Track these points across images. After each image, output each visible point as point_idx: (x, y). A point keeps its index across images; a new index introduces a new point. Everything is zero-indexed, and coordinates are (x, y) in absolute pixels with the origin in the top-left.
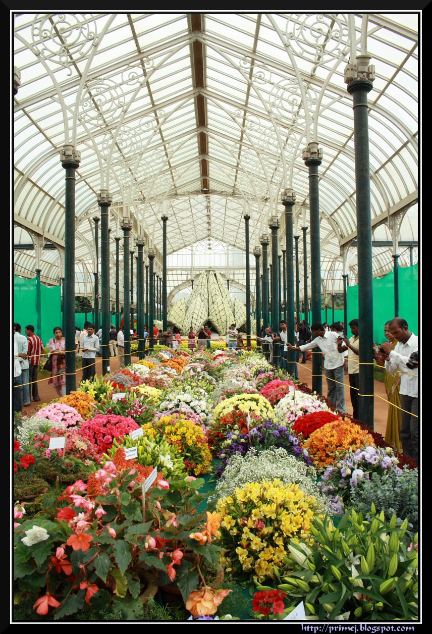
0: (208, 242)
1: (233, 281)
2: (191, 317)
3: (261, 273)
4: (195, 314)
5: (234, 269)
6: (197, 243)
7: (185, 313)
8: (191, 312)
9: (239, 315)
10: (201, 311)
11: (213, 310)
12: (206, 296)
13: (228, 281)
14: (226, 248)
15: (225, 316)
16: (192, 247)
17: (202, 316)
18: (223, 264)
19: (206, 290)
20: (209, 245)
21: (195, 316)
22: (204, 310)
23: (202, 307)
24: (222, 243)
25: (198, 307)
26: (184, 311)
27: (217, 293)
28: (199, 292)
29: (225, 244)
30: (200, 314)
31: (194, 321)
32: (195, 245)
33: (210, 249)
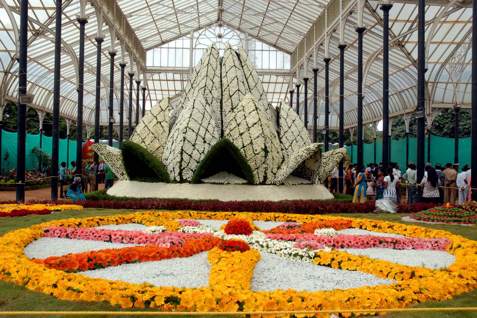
2: (181, 137)
4: (190, 133)
6: (200, 31)
7: (167, 130)
8: (182, 127)
9: (291, 138)
10: (205, 124)
11: (234, 124)
12: (216, 94)
14: (244, 42)
15: (261, 139)
16: (192, 37)
17: (208, 136)
19: (217, 80)
21: (191, 136)
22: (213, 122)
23: (207, 116)
24: (239, 33)
25: (197, 116)
26: (166, 125)
27: (242, 88)
28: (202, 85)
29: (242, 36)
30: (202, 132)
31: (188, 148)
32: (196, 34)
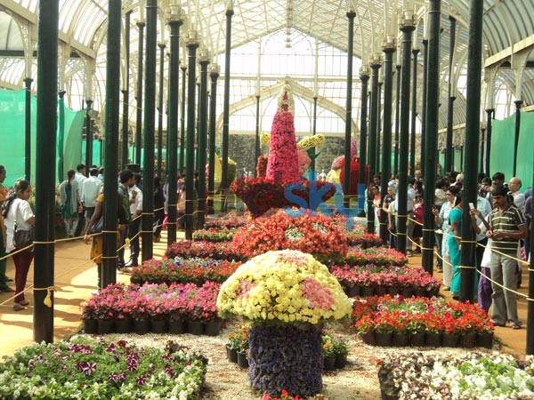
0: (286, 36)
1: (323, 98)
3: (370, 88)
5: (326, 81)
6: (268, 36)
13: (315, 99)
14: (314, 47)
16: (260, 43)
18: (308, 71)
20: (288, 41)
24: (309, 37)
29: (313, 40)
32: (264, 39)
33: (288, 46)
